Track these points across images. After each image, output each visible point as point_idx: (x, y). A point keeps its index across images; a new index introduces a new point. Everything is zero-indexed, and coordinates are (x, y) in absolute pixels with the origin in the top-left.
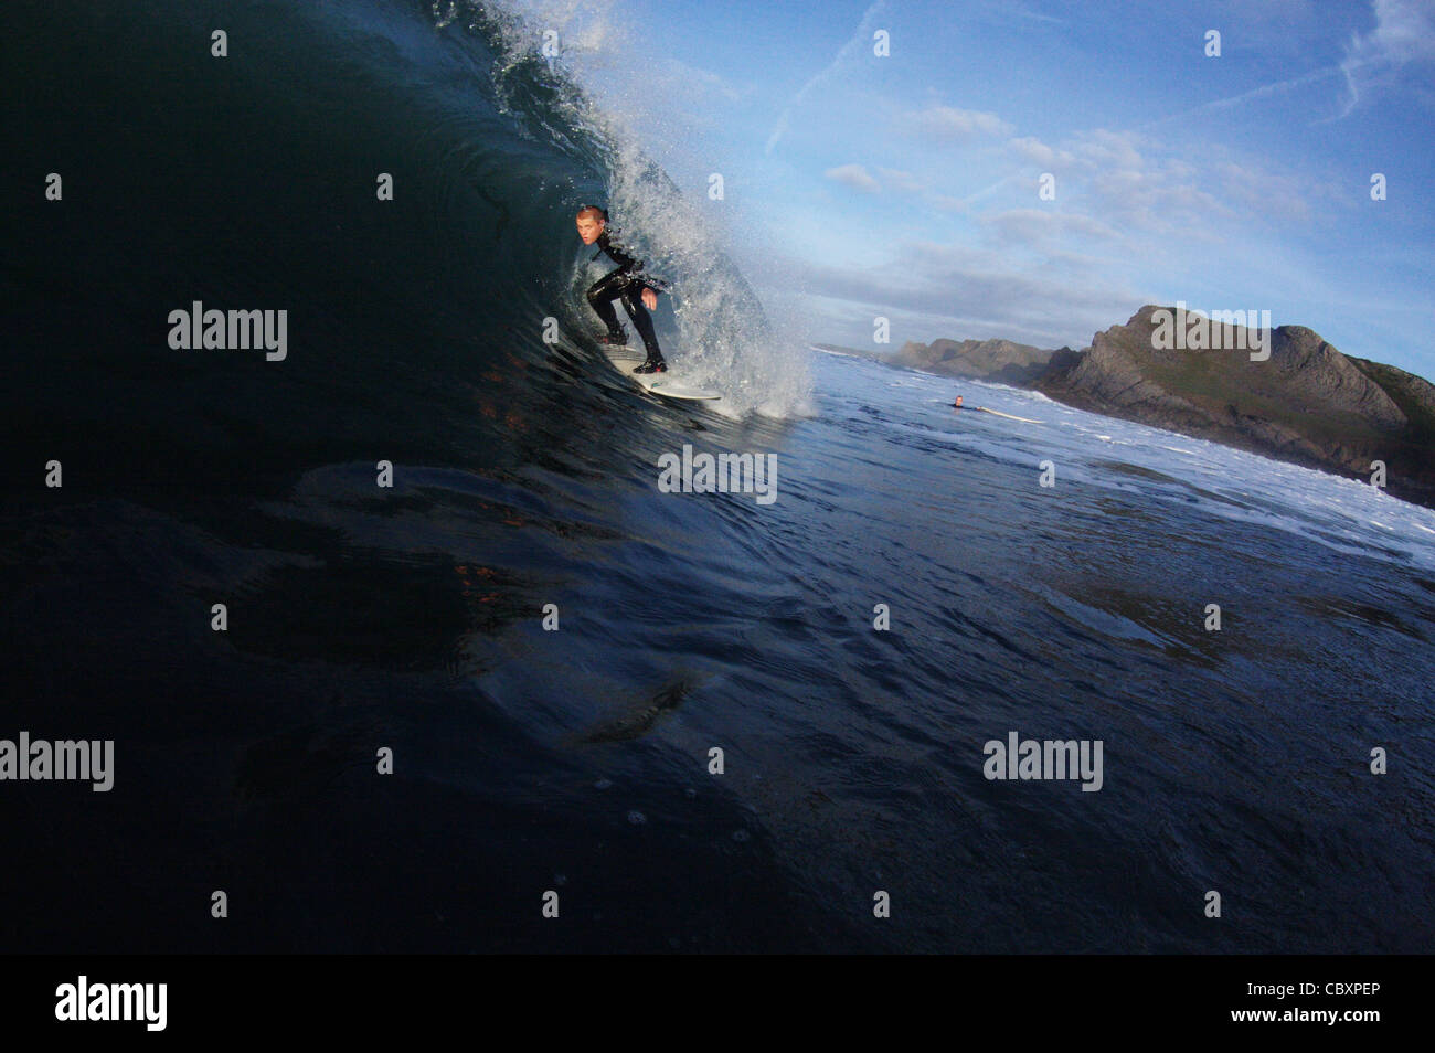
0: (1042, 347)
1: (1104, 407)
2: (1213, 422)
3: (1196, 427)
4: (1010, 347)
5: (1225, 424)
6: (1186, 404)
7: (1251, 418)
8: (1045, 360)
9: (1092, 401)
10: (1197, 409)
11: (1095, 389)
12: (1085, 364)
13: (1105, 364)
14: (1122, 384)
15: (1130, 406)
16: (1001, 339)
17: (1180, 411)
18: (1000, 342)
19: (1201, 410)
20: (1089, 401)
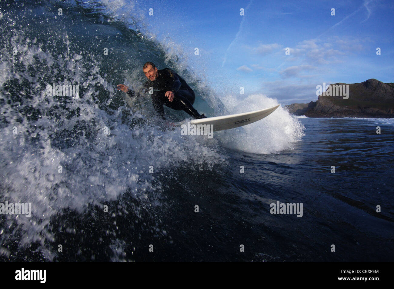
0: (305, 103)
1: (325, 115)
2: (355, 112)
3: (351, 115)
4: (297, 105)
5: (358, 112)
6: (347, 109)
7: (365, 108)
8: (307, 106)
9: (322, 115)
10: (350, 110)
11: (322, 111)
12: (318, 105)
13: (323, 103)
14: (329, 108)
15: (332, 113)
16: (294, 103)
17: (345, 111)
18: (294, 104)
19: (351, 109)
20: (321, 115)
